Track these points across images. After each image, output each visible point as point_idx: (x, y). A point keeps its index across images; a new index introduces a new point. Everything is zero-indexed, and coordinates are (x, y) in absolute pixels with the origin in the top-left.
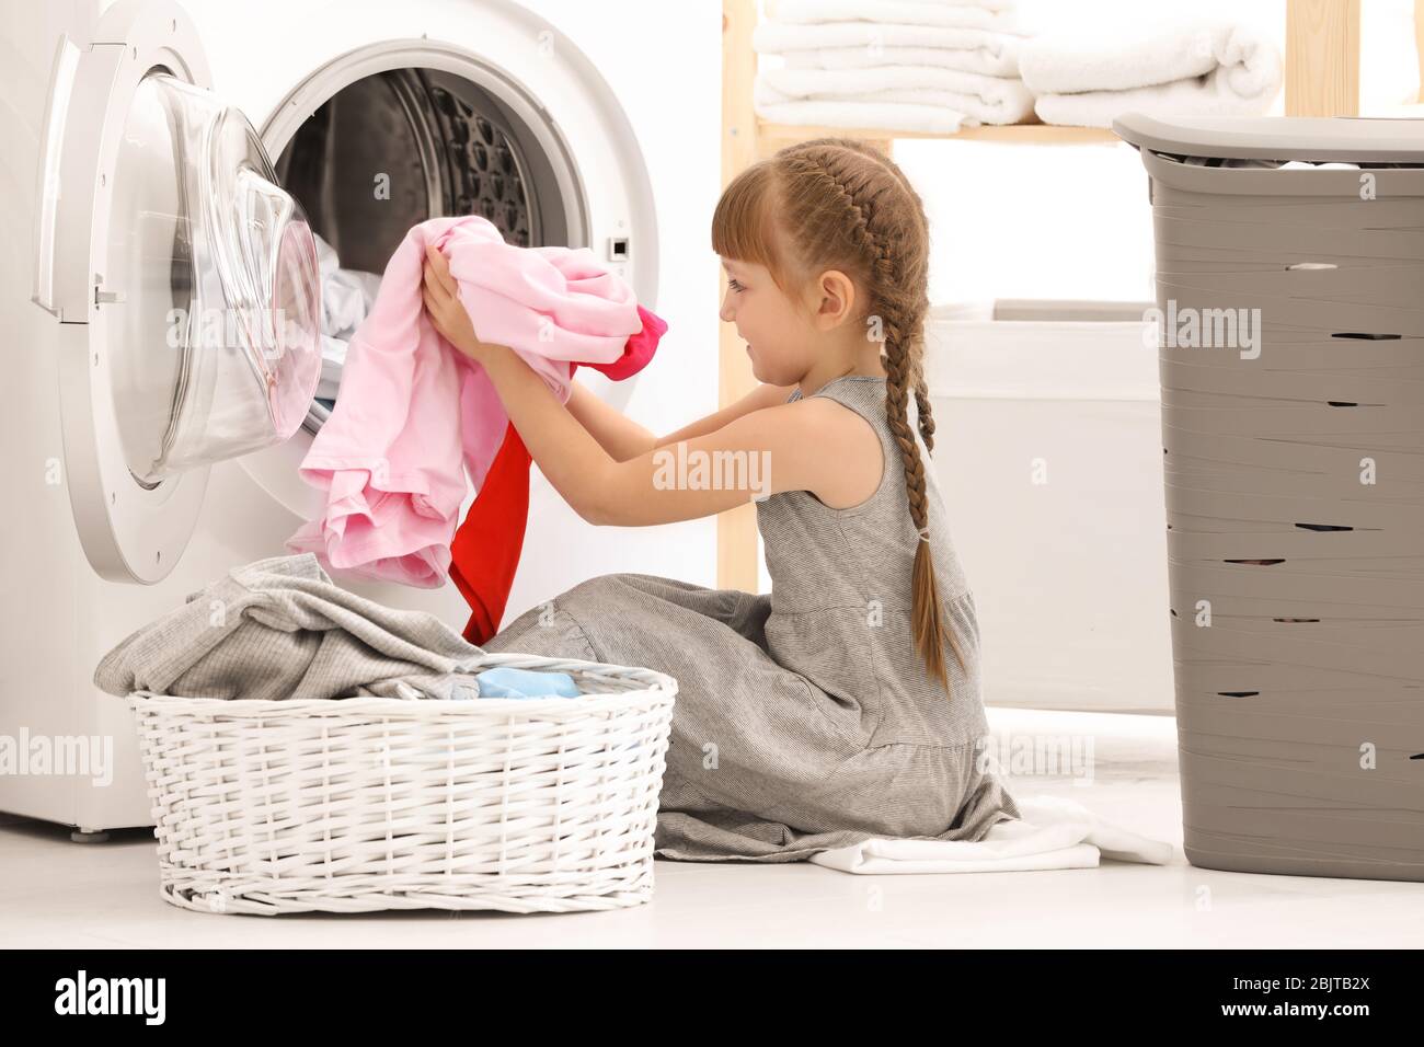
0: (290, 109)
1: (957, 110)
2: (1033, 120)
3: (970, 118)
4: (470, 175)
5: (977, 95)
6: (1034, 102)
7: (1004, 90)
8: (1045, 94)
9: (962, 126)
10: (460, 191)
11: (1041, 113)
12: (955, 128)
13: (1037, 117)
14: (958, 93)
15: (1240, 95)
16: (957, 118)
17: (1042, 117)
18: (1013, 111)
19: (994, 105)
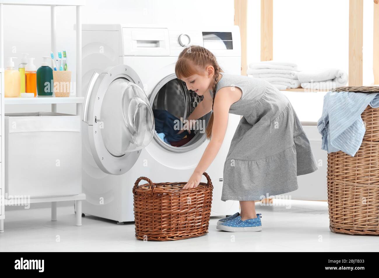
0: (158, 86)
1: (286, 85)
2: (300, 87)
3: (289, 87)
4: (193, 98)
5: (290, 83)
6: (301, 84)
7: (295, 82)
8: (303, 82)
9: (287, 88)
10: (191, 101)
11: (302, 86)
12: (286, 89)
13: (301, 87)
14: (286, 82)
15: (340, 83)
16: (286, 87)
17: (302, 87)
18: (296, 86)
19: (293, 85)
